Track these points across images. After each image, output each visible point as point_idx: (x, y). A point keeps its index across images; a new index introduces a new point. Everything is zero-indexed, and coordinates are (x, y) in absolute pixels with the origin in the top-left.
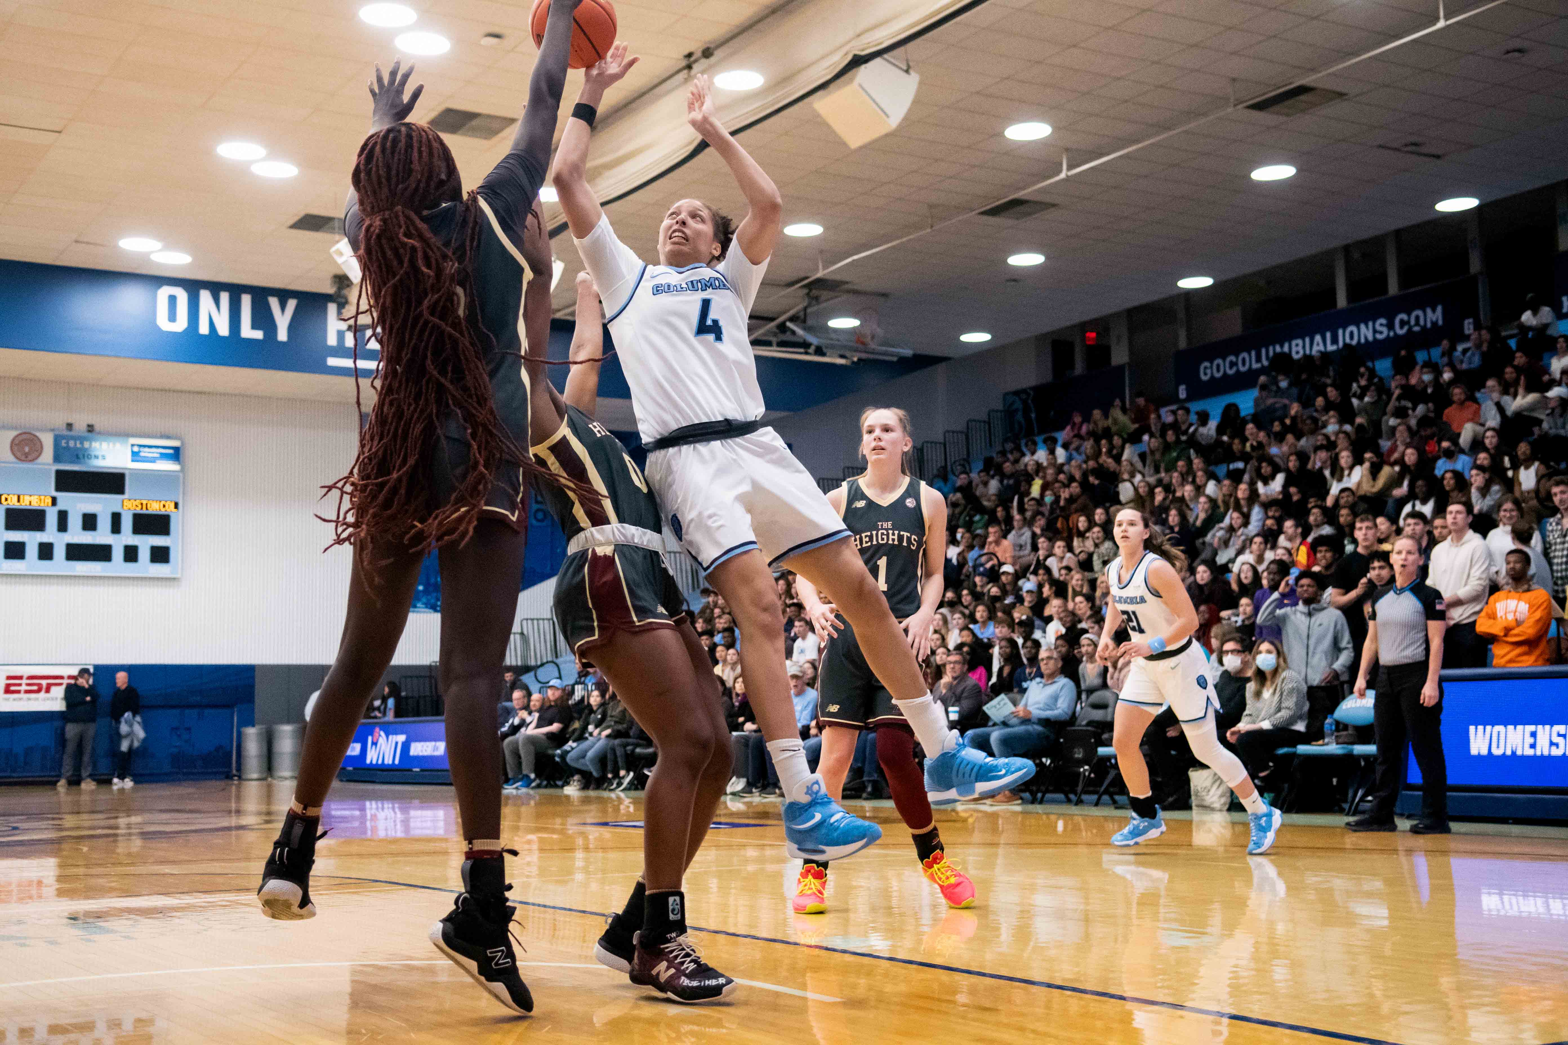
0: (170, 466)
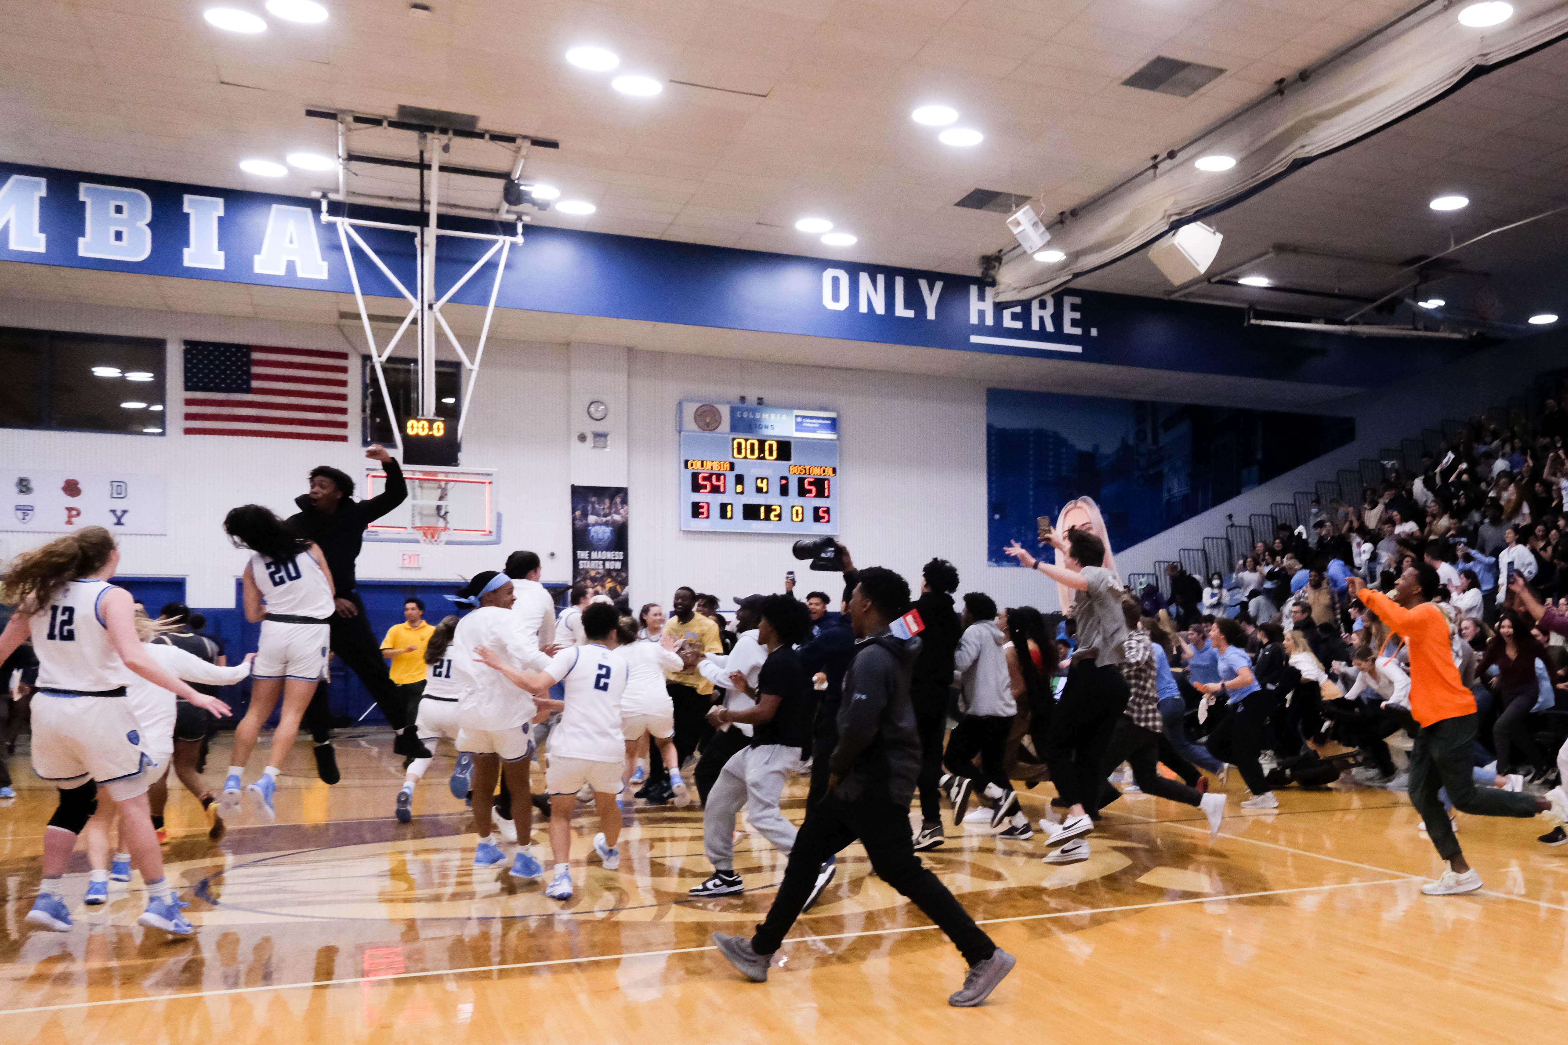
0: (827, 435)
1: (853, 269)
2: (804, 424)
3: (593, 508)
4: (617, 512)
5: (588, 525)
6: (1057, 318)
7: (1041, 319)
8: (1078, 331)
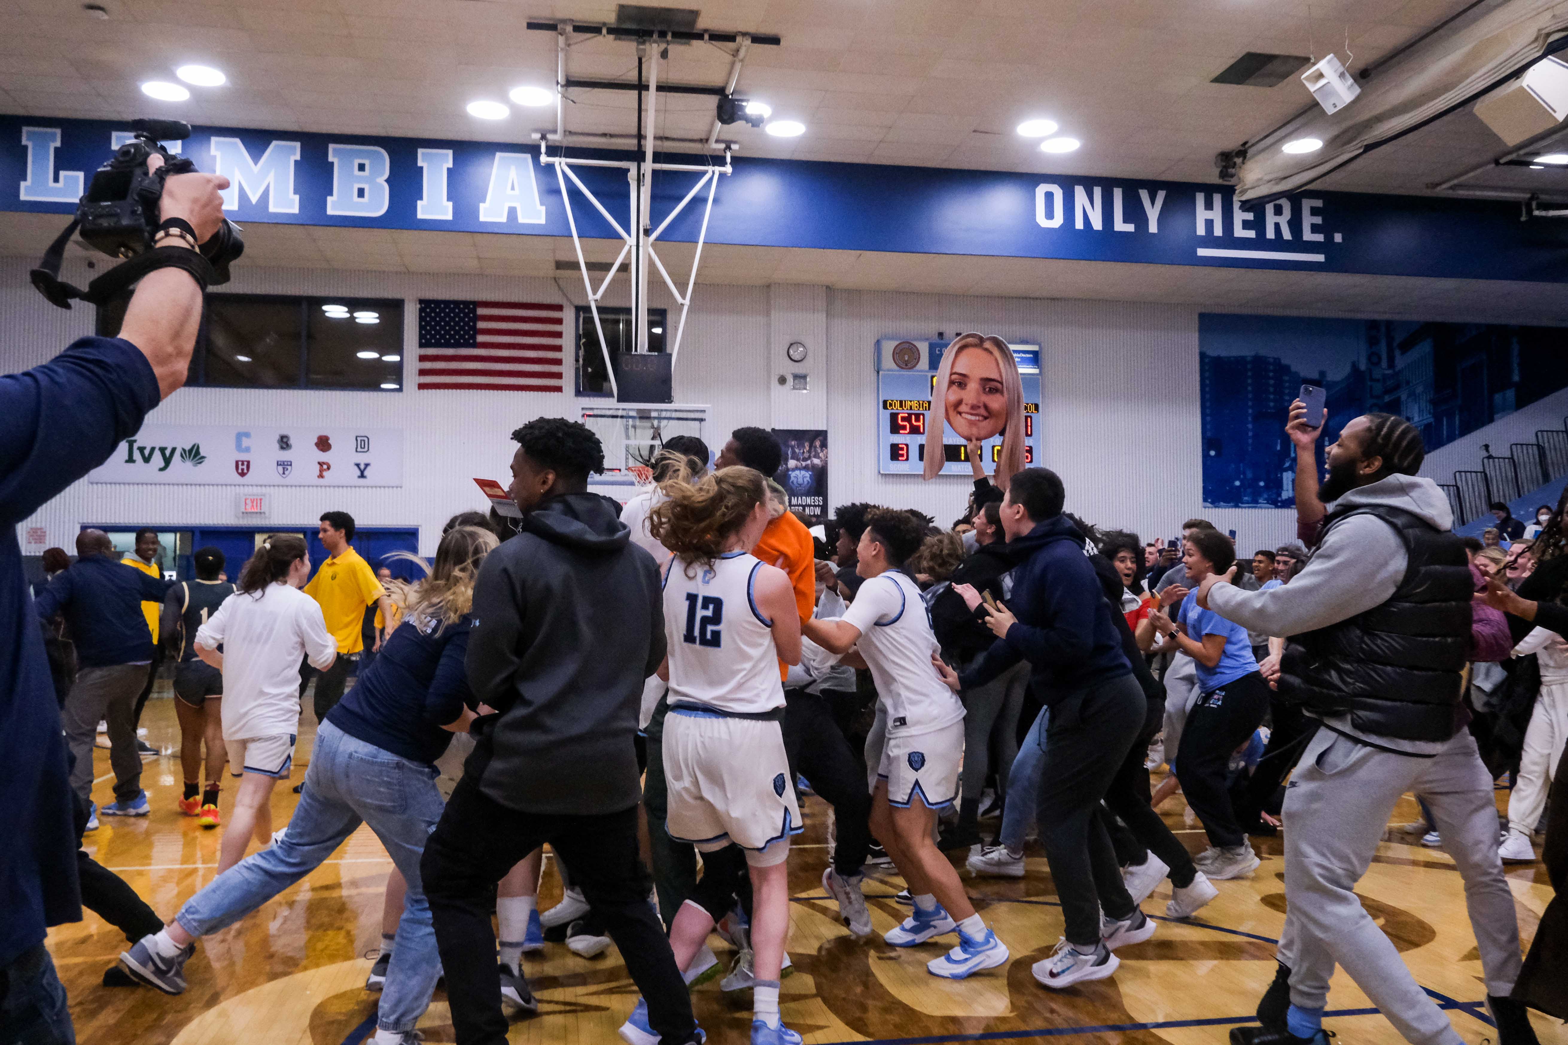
0: (1031, 370)
1: (1068, 183)
3: (794, 452)
4: (817, 456)
5: (788, 470)
6: (1295, 224)
7: (1277, 226)
8: (1320, 238)
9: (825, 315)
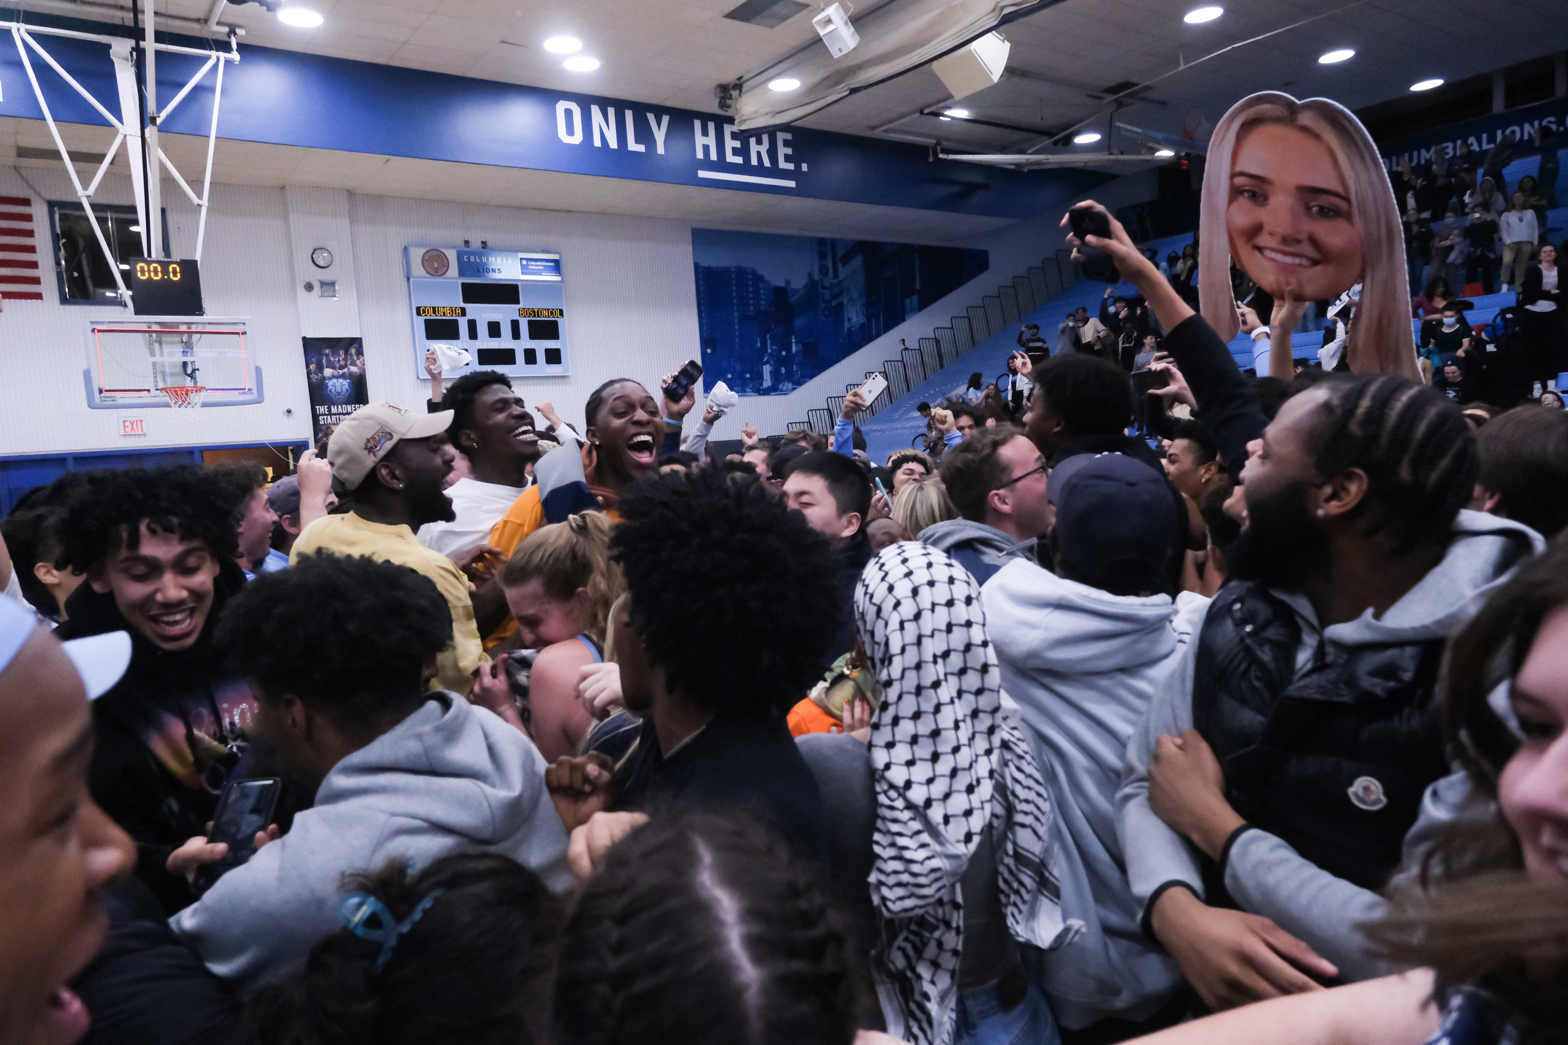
0: (551, 278)
1: (585, 101)
2: (530, 267)
3: (328, 361)
4: (353, 364)
5: (324, 378)
6: (773, 153)
7: (759, 154)
8: (791, 166)
9: (348, 221)
